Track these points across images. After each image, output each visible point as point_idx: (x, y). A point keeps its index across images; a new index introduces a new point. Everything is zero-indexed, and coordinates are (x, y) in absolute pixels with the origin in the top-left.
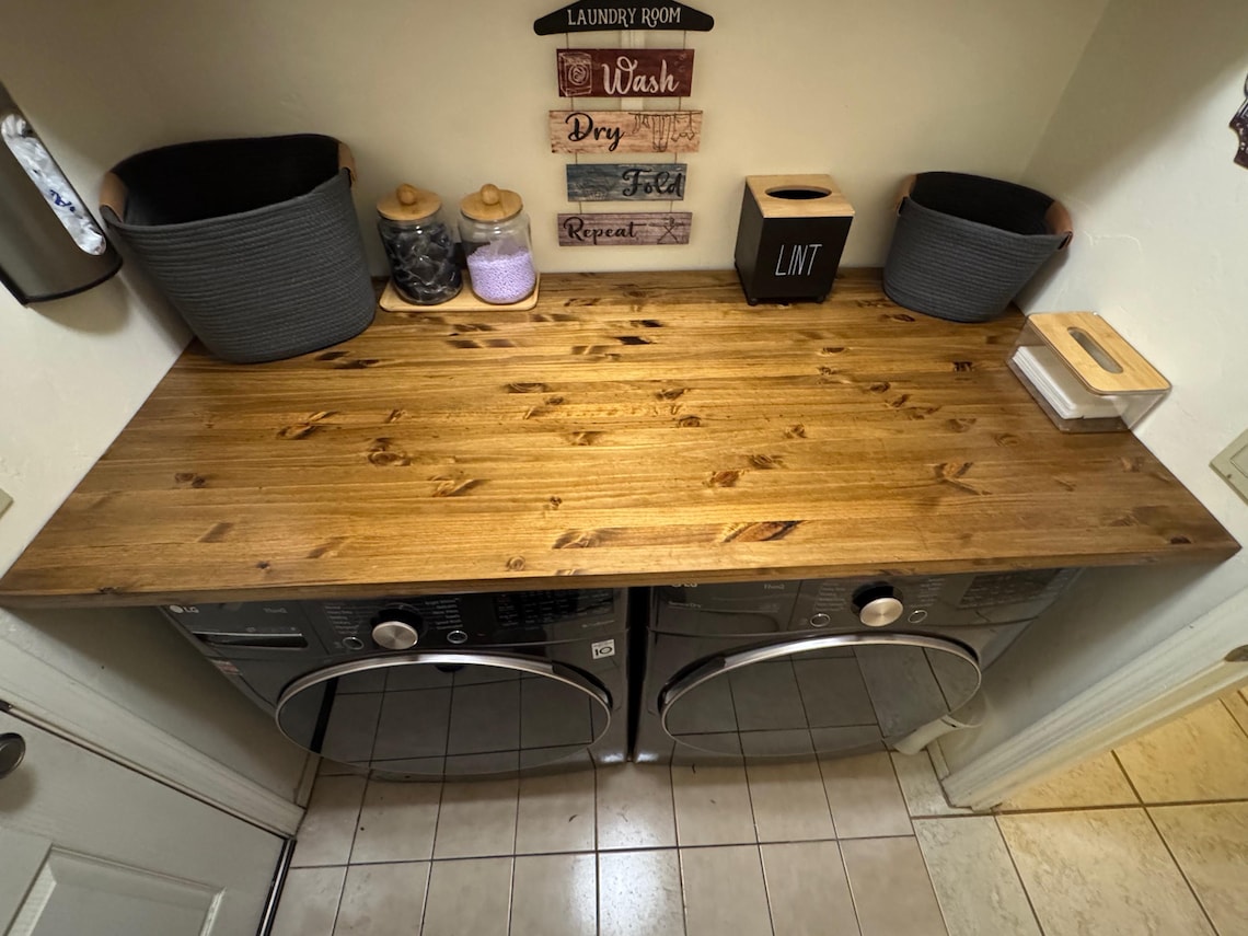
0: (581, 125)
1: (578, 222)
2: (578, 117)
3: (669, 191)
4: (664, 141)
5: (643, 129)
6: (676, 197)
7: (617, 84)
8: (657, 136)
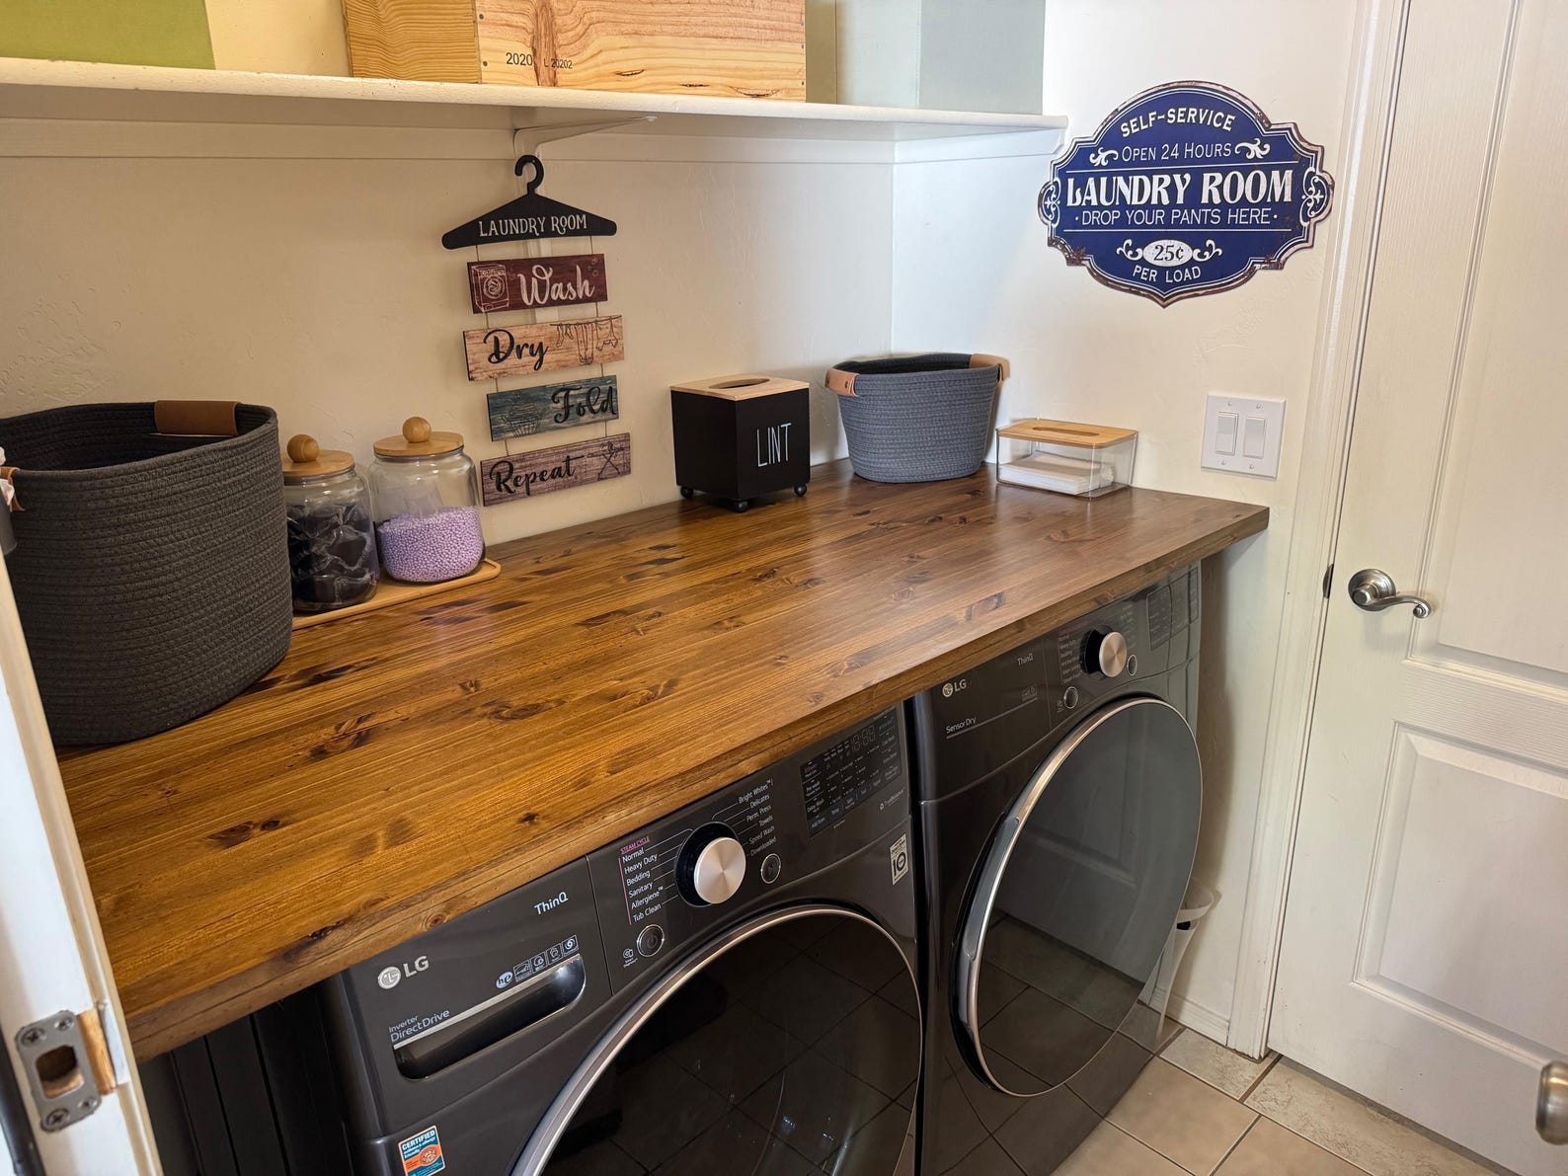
0: (501, 343)
1: (507, 466)
2: (497, 334)
3: (603, 410)
4: (589, 351)
5: (567, 340)
6: (611, 416)
7: (535, 293)
8: (582, 347)
